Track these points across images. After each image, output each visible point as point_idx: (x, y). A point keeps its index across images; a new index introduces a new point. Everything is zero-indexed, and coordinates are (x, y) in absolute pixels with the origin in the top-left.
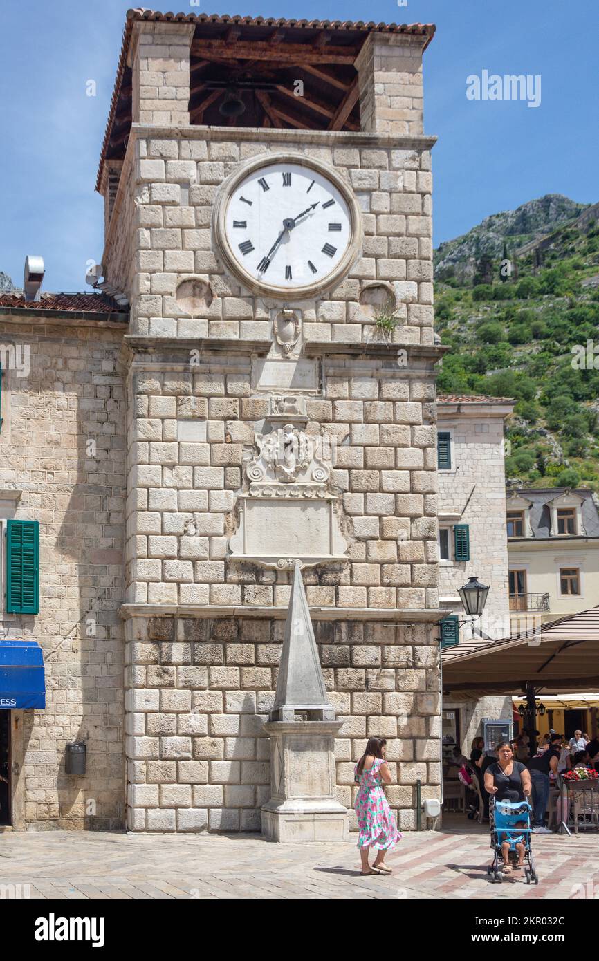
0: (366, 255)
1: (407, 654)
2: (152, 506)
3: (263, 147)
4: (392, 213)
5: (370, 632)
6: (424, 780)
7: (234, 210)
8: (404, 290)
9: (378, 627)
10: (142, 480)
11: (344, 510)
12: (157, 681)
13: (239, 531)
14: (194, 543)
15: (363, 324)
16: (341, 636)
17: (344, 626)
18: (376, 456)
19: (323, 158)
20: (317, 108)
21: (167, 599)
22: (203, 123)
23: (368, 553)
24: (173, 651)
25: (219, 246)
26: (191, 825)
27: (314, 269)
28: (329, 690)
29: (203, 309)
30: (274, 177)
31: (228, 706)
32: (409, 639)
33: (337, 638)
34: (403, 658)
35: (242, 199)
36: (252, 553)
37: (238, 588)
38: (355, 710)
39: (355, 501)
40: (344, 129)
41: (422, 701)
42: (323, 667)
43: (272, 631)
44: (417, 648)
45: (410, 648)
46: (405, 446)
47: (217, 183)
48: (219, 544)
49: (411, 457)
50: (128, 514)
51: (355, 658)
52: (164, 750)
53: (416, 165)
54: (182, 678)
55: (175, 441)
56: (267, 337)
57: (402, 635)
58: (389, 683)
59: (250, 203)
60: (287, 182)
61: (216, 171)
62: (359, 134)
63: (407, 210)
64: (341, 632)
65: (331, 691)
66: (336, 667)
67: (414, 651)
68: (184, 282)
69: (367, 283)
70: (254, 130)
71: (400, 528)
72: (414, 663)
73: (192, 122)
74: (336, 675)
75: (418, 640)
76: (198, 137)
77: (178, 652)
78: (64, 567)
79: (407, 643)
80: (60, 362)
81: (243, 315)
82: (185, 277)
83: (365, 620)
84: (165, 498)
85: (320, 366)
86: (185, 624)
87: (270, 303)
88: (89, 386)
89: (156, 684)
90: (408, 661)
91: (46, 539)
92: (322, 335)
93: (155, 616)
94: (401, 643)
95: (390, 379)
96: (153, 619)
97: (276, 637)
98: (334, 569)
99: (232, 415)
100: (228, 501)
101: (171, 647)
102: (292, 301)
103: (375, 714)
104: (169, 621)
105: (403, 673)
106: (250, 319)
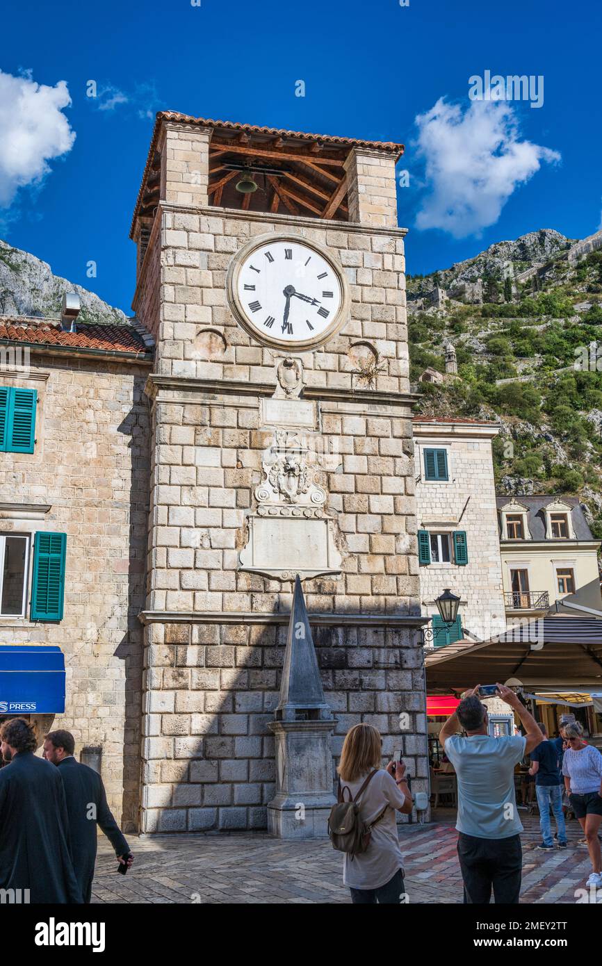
0: (354, 318)
1: (395, 656)
2: (171, 523)
3: (271, 226)
4: (373, 285)
5: (363, 636)
6: (413, 775)
7: (244, 275)
8: (385, 348)
9: (370, 631)
10: (163, 499)
11: (339, 528)
12: (172, 683)
13: (249, 546)
14: (209, 558)
15: (352, 373)
16: (337, 640)
17: (340, 631)
18: (365, 484)
19: (319, 237)
20: (317, 192)
21: (184, 606)
22: (220, 206)
23: (359, 567)
24: (188, 655)
25: (233, 303)
26: (202, 824)
27: (311, 328)
28: (327, 689)
29: (218, 355)
30: (278, 249)
31: (237, 707)
32: (396, 642)
33: (334, 642)
34: (392, 660)
35: (251, 267)
36: (259, 565)
37: (247, 598)
38: (351, 709)
39: (349, 522)
40: (334, 218)
41: (409, 699)
42: (321, 668)
43: (277, 634)
44: (404, 651)
45: (397, 652)
46: (389, 475)
47: (231, 253)
48: (231, 557)
49: (394, 485)
50: (150, 528)
51: (350, 661)
52: (177, 751)
53: (392, 250)
54: (196, 680)
55: (192, 465)
56: (274, 381)
57: (390, 639)
58: (381, 684)
59: (258, 271)
60: (289, 255)
61: (231, 244)
62: (346, 223)
63: (385, 285)
64: (337, 636)
65: (330, 690)
66: (334, 668)
67: (401, 654)
68: (203, 331)
69: (355, 340)
70: (261, 214)
71: (382, 544)
72: (401, 665)
73: (210, 204)
74: (334, 676)
75: (403, 644)
76: (217, 214)
77: (192, 655)
78: (89, 576)
79: (394, 647)
80: (92, 391)
81: (253, 361)
82: (203, 327)
83: (358, 626)
84: (183, 515)
85: (317, 406)
86: (200, 630)
87: (276, 352)
88: (117, 413)
89: (171, 686)
90: (396, 662)
91: (73, 550)
92: (318, 381)
93: (172, 622)
94: (389, 647)
95: (375, 419)
96: (169, 625)
97: (281, 641)
98: (331, 579)
99: (243, 444)
100: (239, 518)
101: (186, 650)
102: (293, 351)
103: (369, 712)
104: (185, 627)
105: (393, 674)
106: (258, 365)
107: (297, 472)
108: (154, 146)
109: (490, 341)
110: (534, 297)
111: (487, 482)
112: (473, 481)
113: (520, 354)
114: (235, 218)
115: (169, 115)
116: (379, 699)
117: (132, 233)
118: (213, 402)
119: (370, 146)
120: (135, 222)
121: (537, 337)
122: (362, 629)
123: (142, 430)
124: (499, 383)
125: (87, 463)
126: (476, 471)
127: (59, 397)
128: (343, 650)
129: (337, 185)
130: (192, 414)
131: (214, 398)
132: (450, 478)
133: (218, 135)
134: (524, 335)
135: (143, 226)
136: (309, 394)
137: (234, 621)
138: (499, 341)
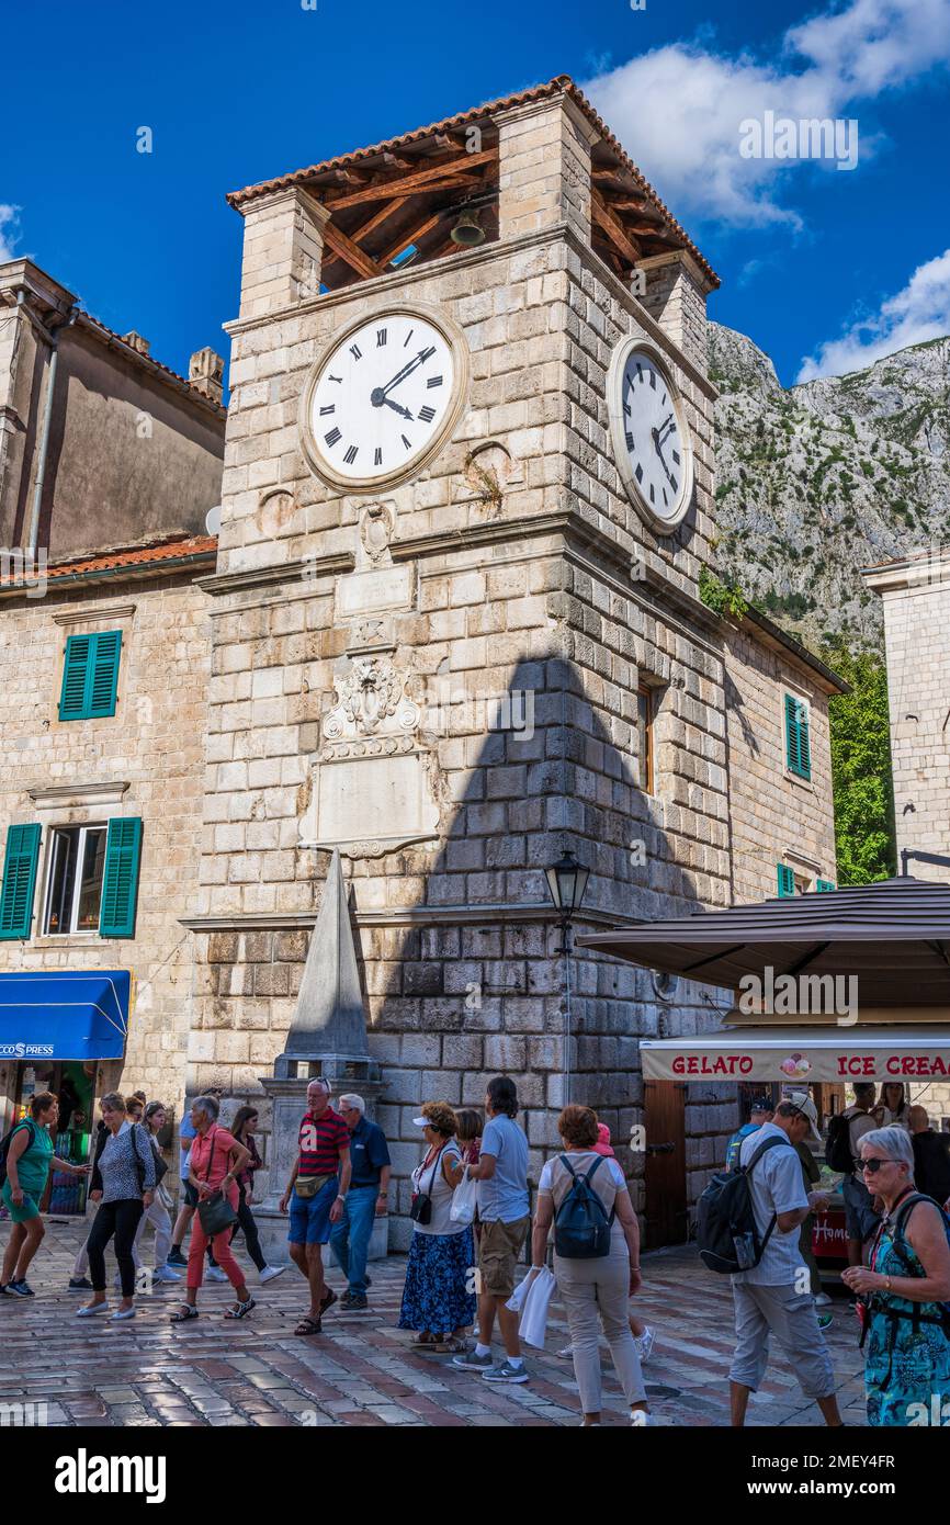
1: (517, 974)
2: (219, 788)
5: (466, 941)
9: (477, 932)
10: (211, 756)
11: (439, 765)
12: (212, 1020)
13: (313, 810)
14: (261, 834)
15: (469, 501)
16: (428, 949)
17: (433, 933)
18: (480, 684)
21: (230, 908)
23: (467, 824)
24: (233, 979)
27: (408, 445)
28: (411, 1030)
29: (288, 526)
32: (520, 949)
33: (424, 952)
34: (511, 981)
35: (331, 378)
36: (325, 838)
37: (308, 890)
38: (446, 1063)
39: (453, 752)
41: (536, 1049)
42: (404, 998)
44: (531, 964)
45: (521, 966)
48: (289, 829)
49: (527, 676)
51: (446, 983)
54: (240, 1016)
55: (247, 699)
56: (356, 545)
57: (509, 945)
58: (492, 1021)
59: (340, 380)
64: (428, 943)
65: (415, 1032)
66: (423, 995)
67: (527, 969)
68: (268, 496)
69: (475, 444)
71: (504, 782)
72: (527, 989)
74: (422, 1009)
75: (531, 951)
77: (238, 977)
79: (517, 958)
81: (327, 524)
82: (267, 491)
83: (460, 925)
84: (234, 774)
85: (416, 570)
86: (247, 941)
87: (358, 500)
89: (211, 1024)
90: (517, 985)
92: (419, 527)
93: (216, 930)
94: (509, 958)
95: (502, 571)
98: (424, 850)
99: (311, 655)
100: (302, 769)
101: (230, 971)
102: (383, 491)
103: (471, 1069)
104: (230, 937)
105: (511, 1005)
106: (336, 526)
107: (378, 684)
116: (488, 1047)
118: (276, 598)
122: (465, 930)
127: (146, 632)
128: (437, 965)
130: (250, 623)
131: (277, 593)
136: (405, 552)
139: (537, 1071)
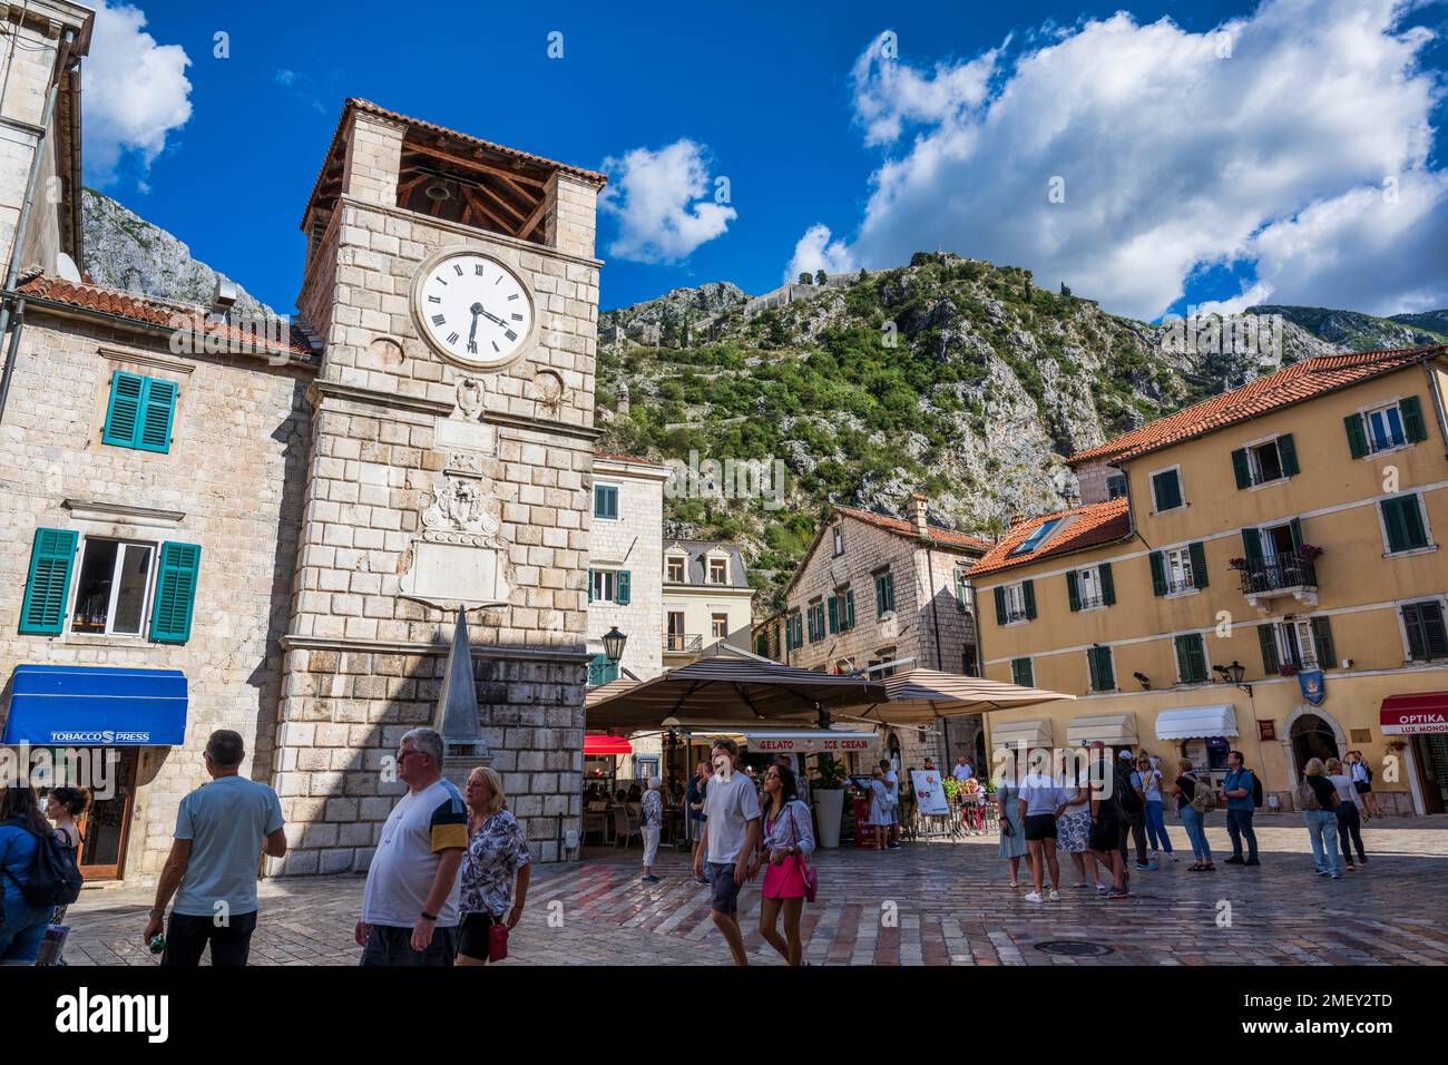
0: (542, 345)
1: (557, 693)
2: (326, 542)
3: (463, 238)
4: (565, 314)
5: (525, 671)
6: (565, 813)
7: (429, 286)
8: (572, 379)
9: (533, 666)
10: (318, 516)
11: (509, 560)
12: (313, 715)
13: (411, 572)
14: (365, 582)
15: (536, 400)
16: (498, 674)
17: (502, 665)
18: (540, 515)
19: (512, 256)
20: (512, 210)
21: (333, 632)
22: (409, 209)
23: (527, 600)
24: (334, 684)
25: (415, 314)
26: (335, 866)
27: (497, 349)
28: (483, 725)
29: (394, 367)
30: (468, 264)
31: (385, 741)
32: (559, 680)
33: (495, 676)
34: (553, 696)
35: (438, 279)
36: (420, 593)
37: (405, 626)
38: (507, 746)
39: (520, 553)
40: (527, 239)
41: (567, 737)
42: (479, 703)
43: (435, 665)
44: (565, 687)
45: (559, 688)
46: (565, 509)
47: (418, 261)
48: (390, 584)
49: (571, 519)
50: (300, 546)
51: (510, 696)
52: (313, 787)
53: (587, 281)
54: (340, 712)
55: (355, 481)
56: (452, 400)
57: (553, 675)
58: (540, 720)
59: (445, 283)
60: (479, 271)
61: (417, 251)
62: (542, 247)
63: (577, 315)
64: (498, 670)
65: (486, 726)
66: (492, 703)
67: (563, 690)
68: (379, 339)
69: (541, 368)
70: (454, 224)
71: (553, 578)
72: (562, 701)
73: (398, 205)
74: (492, 711)
75: (566, 680)
76: (405, 218)
77: (339, 685)
78: (224, 594)
79: (557, 683)
80: (245, 391)
81: (431, 378)
82: (379, 335)
83: (521, 661)
84: (340, 534)
85: (497, 432)
86: (349, 658)
87: (457, 371)
88: (272, 417)
89: (311, 718)
90: (557, 699)
91: (206, 565)
92: (501, 405)
93: (318, 648)
94: (551, 683)
95: (556, 450)
96: (315, 652)
97: (438, 674)
98: (496, 611)
99: (413, 464)
100: (403, 541)
101: (332, 679)
102: (477, 372)
103: (524, 749)
104: (333, 654)
105: (553, 711)
106: (437, 382)
107: (469, 498)
108: (339, 133)
109: (664, 385)
110: (709, 346)
111: (656, 524)
112: (641, 522)
113: (692, 401)
114: (425, 225)
115: (360, 103)
116: (536, 735)
117: (304, 224)
118: (384, 416)
119: (574, 172)
120: (308, 212)
121: (708, 385)
122: (525, 664)
123: (300, 439)
124: (668, 427)
125: (231, 470)
126: (645, 512)
127: (204, 393)
128: (503, 684)
129: (535, 206)
130: (359, 427)
131: (385, 412)
132: (619, 517)
133: (413, 134)
134: (696, 382)
135: (317, 218)
136: (489, 418)
137: (388, 651)
138: (673, 386)
139: (565, 750)
